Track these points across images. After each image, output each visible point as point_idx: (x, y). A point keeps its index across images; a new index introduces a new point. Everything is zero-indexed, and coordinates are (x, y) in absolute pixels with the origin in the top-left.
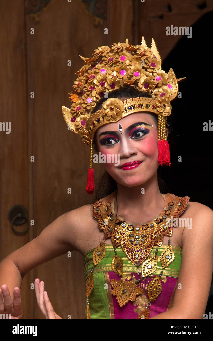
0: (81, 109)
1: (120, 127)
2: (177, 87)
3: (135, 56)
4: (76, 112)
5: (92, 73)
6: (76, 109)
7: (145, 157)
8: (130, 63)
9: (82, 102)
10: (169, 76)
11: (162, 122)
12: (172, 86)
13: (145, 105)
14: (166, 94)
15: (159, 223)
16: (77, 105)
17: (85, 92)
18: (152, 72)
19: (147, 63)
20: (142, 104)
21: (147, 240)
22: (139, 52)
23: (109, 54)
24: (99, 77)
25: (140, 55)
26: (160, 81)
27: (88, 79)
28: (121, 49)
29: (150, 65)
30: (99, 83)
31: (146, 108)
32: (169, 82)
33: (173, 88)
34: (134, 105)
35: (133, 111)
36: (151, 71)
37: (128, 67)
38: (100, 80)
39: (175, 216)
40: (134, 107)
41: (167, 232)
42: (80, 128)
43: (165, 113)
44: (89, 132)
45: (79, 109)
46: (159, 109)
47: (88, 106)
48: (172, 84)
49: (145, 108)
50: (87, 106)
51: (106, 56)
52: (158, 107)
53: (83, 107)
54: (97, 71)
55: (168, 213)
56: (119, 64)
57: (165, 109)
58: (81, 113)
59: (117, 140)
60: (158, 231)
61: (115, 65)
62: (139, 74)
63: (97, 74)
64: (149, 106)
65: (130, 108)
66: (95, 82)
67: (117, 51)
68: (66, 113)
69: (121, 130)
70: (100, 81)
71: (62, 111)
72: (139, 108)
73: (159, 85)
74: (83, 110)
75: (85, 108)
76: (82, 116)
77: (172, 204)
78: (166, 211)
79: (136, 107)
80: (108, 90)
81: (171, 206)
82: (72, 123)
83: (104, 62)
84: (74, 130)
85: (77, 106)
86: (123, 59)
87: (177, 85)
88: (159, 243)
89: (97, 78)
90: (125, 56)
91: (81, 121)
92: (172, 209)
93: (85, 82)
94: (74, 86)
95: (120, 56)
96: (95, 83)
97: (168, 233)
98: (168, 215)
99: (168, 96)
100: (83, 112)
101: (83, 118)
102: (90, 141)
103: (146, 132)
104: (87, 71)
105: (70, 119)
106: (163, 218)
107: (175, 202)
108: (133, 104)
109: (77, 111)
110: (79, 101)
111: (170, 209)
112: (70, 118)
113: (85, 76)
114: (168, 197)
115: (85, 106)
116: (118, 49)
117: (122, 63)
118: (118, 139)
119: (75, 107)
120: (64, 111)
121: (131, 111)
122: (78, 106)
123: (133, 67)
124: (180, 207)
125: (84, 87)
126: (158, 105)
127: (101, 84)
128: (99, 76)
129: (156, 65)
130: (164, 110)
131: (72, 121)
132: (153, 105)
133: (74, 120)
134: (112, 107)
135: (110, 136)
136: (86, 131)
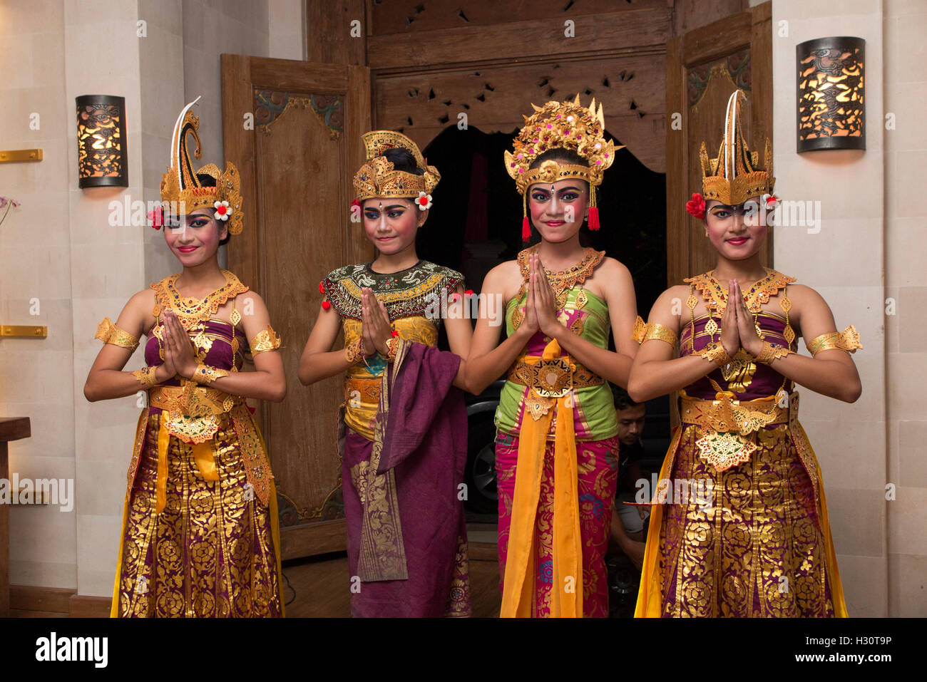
1: (553, 188)
2: (614, 158)
3: (581, 120)
4: (517, 159)
5: (539, 126)
6: (518, 156)
8: (576, 126)
9: (524, 151)
10: (608, 146)
11: (593, 190)
13: (579, 173)
14: (601, 162)
15: (575, 270)
16: (519, 153)
17: (529, 143)
18: (594, 139)
19: (590, 129)
20: (577, 172)
21: (561, 283)
22: (586, 116)
23: (558, 111)
25: (586, 120)
26: (599, 148)
27: (534, 131)
28: (570, 110)
29: (593, 131)
30: (543, 137)
31: (580, 176)
32: (607, 152)
33: (609, 158)
34: (569, 172)
36: (593, 137)
37: (573, 129)
39: (590, 267)
42: (518, 175)
43: (595, 183)
44: (524, 183)
45: (520, 157)
46: (591, 178)
48: (610, 154)
49: (578, 175)
50: (528, 157)
51: (555, 113)
52: (590, 175)
53: (524, 156)
54: (543, 126)
55: (584, 264)
56: (565, 124)
57: (597, 178)
58: (522, 162)
59: (548, 198)
60: (572, 277)
61: (561, 124)
62: (581, 138)
64: (583, 174)
65: (565, 174)
67: (566, 111)
68: (507, 158)
69: (553, 190)
70: (545, 136)
71: (504, 155)
72: (573, 175)
73: (597, 153)
74: (523, 159)
75: (526, 157)
76: (522, 164)
77: (591, 257)
78: (583, 262)
79: (571, 174)
81: (588, 259)
82: (511, 168)
83: (551, 118)
84: (511, 176)
87: (614, 155)
88: (571, 287)
89: (542, 133)
91: (520, 168)
93: (531, 133)
94: (520, 134)
95: (567, 116)
96: (539, 136)
97: (581, 280)
99: (603, 165)
101: (523, 166)
102: (523, 191)
103: (575, 196)
104: (534, 122)
105: (510, 164)
106: (579, 267)
107: (593, 256)
108: (569, 170)
110: (522, 150)
111: (586, 261)
113: (532, 127)
114: (587, 251)
116: (567, 109)
117: (569, 123)
118: (550, 198)
119: (517, 154)
120: (506, 156)
121: (566, 176)
123: (577, 130)
124: (596, 260)
125: (529, 138)
127: (544, 139)
128: (544, 130)
129: (599, 132)
130: (595, 180)
131: (511, 166)
132: (586, 174)
133: (513, 165)
134: (549, 169)
135: (542, 193)
136: (522, 182)
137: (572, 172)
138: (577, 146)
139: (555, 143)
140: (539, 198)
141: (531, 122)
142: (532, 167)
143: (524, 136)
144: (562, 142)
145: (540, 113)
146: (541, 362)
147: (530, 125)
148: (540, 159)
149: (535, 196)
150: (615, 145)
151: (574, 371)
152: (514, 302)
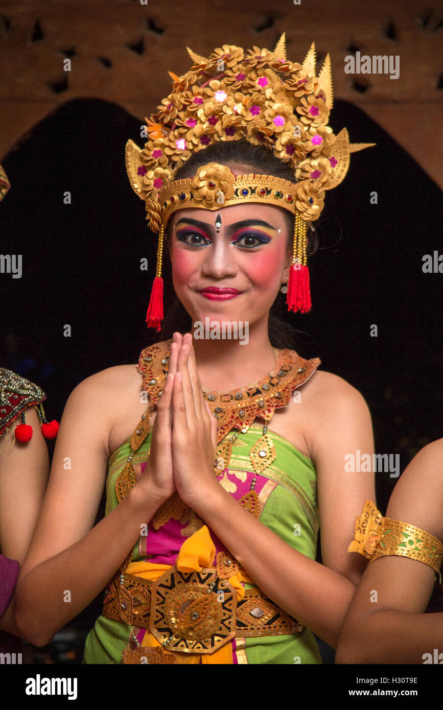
0: (162, 157)
1: (219, 220)
2: (347, 166)
3: (286, 85)
4: (152, 160)
5: (199, 94)
6: (152, 153)
7: (250, 285)
8: (273, 97)
9: (167, 143)
10: (338, 141)
11: (301, 230)
12: (338, 161)
13: (274, 192)
14: (322, 175)
15: (254, 394)
16: (155, 146)
17: (177, 127)
18: (309, 126)
19: (303, 106)
20: (269, 189)
21: (224, 417)
22: (297, 79)
23: (240, 66)
24: (209, 105)
25: (296, 86)
26: (319, 146)
27: (188, 104)
28: (264, 64)
29: (308, 111)
30: (207, 117)
31: (276, 198)
32: (333, 153)
33: (339, 166)
34: (253, 189)
35: (248, 199)
36: (307, 122)
37: (267, 103)
38: (209, 112)
39: (286, 388)
40: (253, 191)
41: (263, 412)
42: (150, 191)
43: (307, 215)
44: (162, 209)
45: (158, 154)
46: (298, 204)
47: (175, 154)
48: (339, 158)
49: (272, 197)
50: (173, 155)
51: (233, 69)
52: (298, 199)
53: (165, 154)
54: (209, 92)
55: (275, 381)
56: (252, 92)
57: (310, 206)
58: (160, 165)
59: (208, 241)
60: (247, 407)
61: (245, 92)
62: (284, 123)
63: (208, 99)
64: (282, 195)
65: (245, 193)
66: (200, 113)
67: (256, 66)
68: (132, 155)
69: (218, 224)
70: (210, 114)
71: (126, 149)
72: (261, 196)
73: (314, 155)
74: (164, 159)
75: (169, 157)
76: (160, 170)
77: (289, 369)
78: (272, 378)
79: (256, 193)
80: (219, 137)
81: (285, 372)
82: (138, 177)
83: (225, 79)
84: (138, 192)
85: (155, 149)
86: (263, 83)
87: (348, 162)
88: (244, 426)
89: (205, 108)
90: (268, 80)
91: (155, 178)
92: (286, 377)
93: (181, 107)
94: (160, 107)
95: (258, 76)
96: (199, 115)
97: (265, 414)
98: (273, 385)
99: (324, 180)
100: (163, 163)
101: (161, 174)
102: (160, 225)
103: (263, 241)
104: (191, 86)
105: (137, 168)
106: (263, 389)
107: (294, 367)
108: (253, 186)
109: (153, 158)
110: (161, 140)
111: (280, 376)
112: (138, 166)
113: (185, 96)
114: (283, 356)
115: (170, 154)
116: (259, 63)
117: (259, 91)
118: (211, 239)
119: (151, 149)
120: (129, 150)
121: (246, 197)
122: (157, 149)
123: (276, 106)
124: (300, 375)
125: (178, 117)
126: (299, 197)
127: (209, 120)
128: (210, 103)
129: (320, 112)
130: (307, 209)
131: (139, 173)
132: (289, 196)
133: (142, 171)
134: (214, 182)
135: (195, 229)
136: (157, 205)
137: (259, 190)
138: (274, 137)
139: (230, 130)
140: (189, 239)
141: (183, 84)
142: (179, 175)
143: (167, 112)
144: (245, 129)
145: (204, 66)
146: (172, 576)
147: (182, 90)
148: (198, 159)
149: (183, 236)
150: (353, 140)
151: (239, 599)
152: (124, 452)
